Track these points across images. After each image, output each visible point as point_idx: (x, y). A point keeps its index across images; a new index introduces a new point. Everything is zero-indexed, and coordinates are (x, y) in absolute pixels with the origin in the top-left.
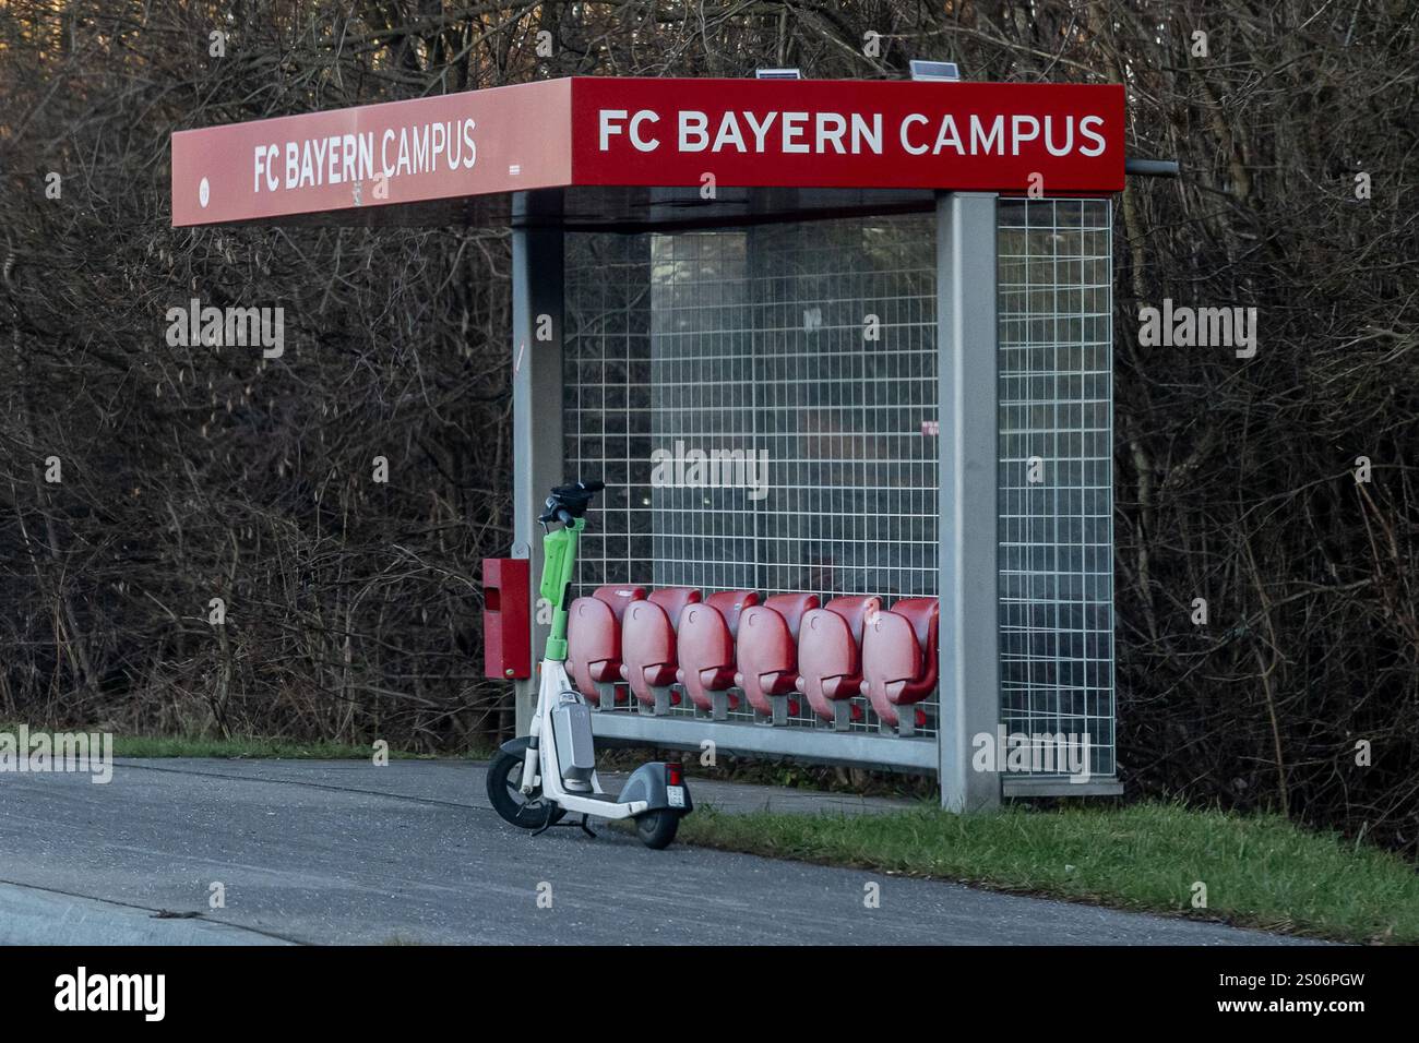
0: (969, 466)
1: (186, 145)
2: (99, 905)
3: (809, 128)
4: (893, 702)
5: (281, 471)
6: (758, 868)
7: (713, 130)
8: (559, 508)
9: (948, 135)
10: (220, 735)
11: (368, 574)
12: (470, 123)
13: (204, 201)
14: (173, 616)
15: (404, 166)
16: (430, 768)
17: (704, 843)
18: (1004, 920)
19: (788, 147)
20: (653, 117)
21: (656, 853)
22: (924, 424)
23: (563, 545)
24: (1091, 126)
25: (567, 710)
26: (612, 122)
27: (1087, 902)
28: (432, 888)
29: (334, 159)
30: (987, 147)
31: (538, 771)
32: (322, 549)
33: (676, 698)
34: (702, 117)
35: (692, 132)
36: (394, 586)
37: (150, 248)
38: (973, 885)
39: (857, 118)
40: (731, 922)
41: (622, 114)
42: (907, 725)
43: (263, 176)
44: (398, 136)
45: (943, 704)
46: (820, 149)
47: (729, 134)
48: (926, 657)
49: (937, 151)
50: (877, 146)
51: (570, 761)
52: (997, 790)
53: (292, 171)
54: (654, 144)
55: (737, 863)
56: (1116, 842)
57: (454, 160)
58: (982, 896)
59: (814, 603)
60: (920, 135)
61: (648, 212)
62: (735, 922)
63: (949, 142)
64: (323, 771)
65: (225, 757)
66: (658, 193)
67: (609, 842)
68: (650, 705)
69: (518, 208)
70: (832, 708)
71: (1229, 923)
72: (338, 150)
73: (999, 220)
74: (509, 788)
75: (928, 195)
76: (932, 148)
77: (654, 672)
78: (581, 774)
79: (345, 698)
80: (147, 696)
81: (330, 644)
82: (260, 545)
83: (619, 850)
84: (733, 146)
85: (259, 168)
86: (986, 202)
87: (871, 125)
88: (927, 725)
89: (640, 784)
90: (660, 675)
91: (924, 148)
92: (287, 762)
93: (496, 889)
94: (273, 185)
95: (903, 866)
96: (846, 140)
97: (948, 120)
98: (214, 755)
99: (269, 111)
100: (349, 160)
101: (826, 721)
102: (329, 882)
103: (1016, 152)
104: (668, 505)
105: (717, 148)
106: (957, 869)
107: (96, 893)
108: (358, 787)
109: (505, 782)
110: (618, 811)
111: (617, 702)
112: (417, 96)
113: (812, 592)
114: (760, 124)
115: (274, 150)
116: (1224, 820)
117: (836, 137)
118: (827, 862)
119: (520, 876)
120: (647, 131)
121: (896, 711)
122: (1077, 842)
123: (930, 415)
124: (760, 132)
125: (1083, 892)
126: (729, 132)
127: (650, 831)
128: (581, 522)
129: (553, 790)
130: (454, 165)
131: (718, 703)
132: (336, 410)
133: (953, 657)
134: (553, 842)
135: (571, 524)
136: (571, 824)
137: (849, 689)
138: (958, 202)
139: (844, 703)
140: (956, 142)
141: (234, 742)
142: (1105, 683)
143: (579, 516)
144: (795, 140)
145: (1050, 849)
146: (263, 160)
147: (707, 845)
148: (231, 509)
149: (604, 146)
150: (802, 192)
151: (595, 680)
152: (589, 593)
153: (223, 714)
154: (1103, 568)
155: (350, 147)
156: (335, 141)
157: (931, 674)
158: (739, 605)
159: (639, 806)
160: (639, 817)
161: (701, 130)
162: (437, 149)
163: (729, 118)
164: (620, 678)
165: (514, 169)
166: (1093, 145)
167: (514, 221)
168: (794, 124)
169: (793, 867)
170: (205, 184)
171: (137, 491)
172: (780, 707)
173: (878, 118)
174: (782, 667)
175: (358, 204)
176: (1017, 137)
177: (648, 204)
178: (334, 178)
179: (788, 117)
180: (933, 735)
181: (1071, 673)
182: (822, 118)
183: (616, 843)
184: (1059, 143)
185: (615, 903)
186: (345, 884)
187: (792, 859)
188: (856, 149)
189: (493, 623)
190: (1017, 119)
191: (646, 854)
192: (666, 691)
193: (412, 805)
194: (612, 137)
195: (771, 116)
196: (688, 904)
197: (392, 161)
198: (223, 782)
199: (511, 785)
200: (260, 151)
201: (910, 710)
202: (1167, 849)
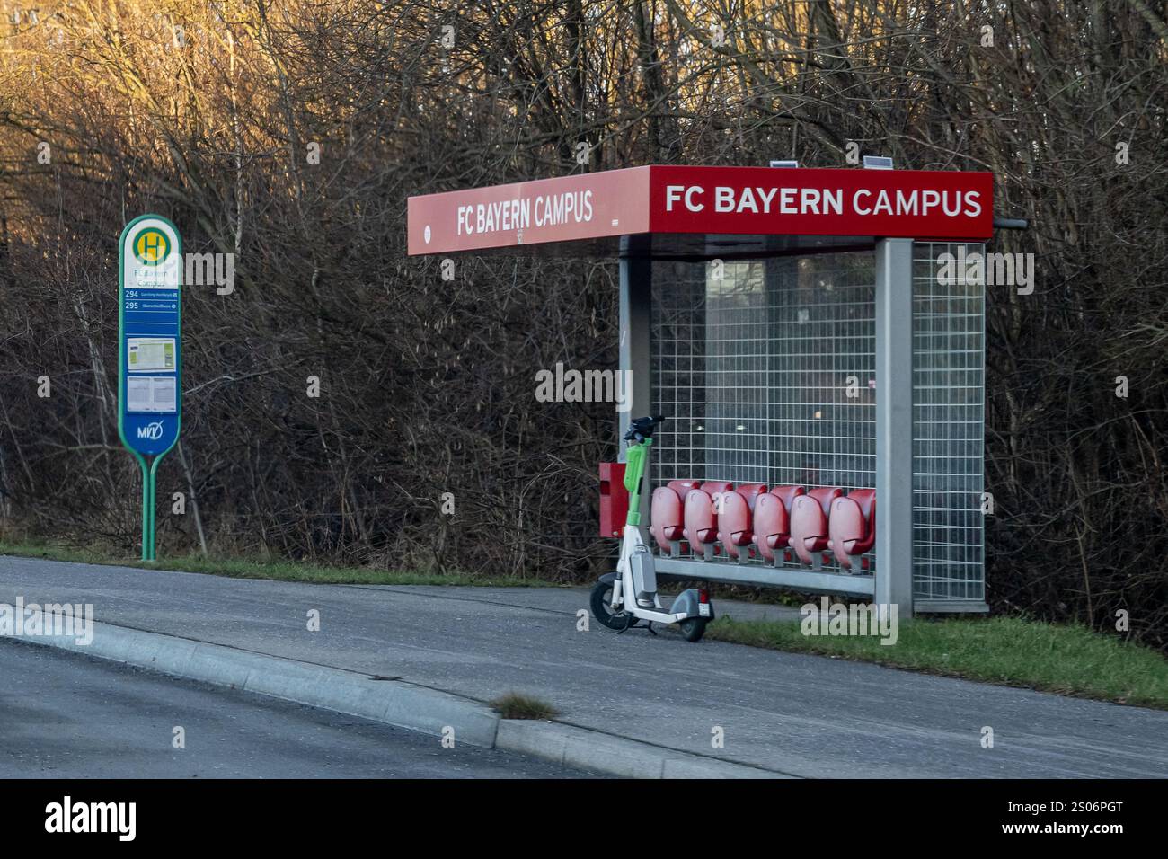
0: (894, 408)
1: (417, 206)
2: (339, 672)
3: (797, 198)
4: (848, 553)
5: (479, 408)
6: (752, 654)
7: (737, 198)
8: (636, 432)
9: (883, 203)
10: (439, 572)
11: (533, 473)
12: (589, 193)
13: (428, 240)
14: (410, 497)
15: (548, 220)
16: (567, 593)
17: (722, 638)
18: (896, 686)
19: (784, 210)
20: (700, 190)
21: (692, 644)
22: (870, 382)
23: (638, 454)
24: (972, 198)
25: (640, 556)
26: (675, 193)
27: (951, 676)
28: (547, 663)
29: (506, 215)
30: (907, 210)
31: (622, 595)
32: (507, 456)
33: (718, 551)
34: (731, 191)
35: (724, 199)
36: (550, 479)
37: (399, 268)
38: (883, 665)
39: (827, 192)
40: (725, 685)
41: (681, 189)
42: (856, 568)
43: (463, 225)
44: (545, 201)
45: (878, 555)
46: (804, 211)
47: (748, 201)
48: (868, 525)
49: (876, 212)
50: (839, 209)
51: (641, 588)
52: (910, 607)
53: (481, 222)
54: (700, 207)
55: (741, 651)
56: (976, 641)
57: (579, 216)
58: (889, 672)
59: (802, 492)
60: (864, 202)
61: (704, 249)
62: (728, 685)
63: (883, 207)
64: (498, 594)
65: (439, 585)
66: (710, 238)
67: (665, 638)
68: (701, 555)
69: (623, 245)
70: (810, 557)
71: (1034, 689)
72: (509, 209)
73: (915, 255)
74: (604, 605)
75: (870, 239)
76: (873, 209)
77: (703, 534)
78: (648, 596)
79: (519, 549)
80: (396, 547)
81: (509, 516)
82: (465, 455)
83: (669, 642)
84: (750, 209)
85: (461, 220)
86: (905, 245)
87: (835, 197)
88: (869, 568)
89: (683, 602)
90: (707, 536)
91: (868, 211)
92: (479, 589)
93: (587, 665)
94: (469, 231)
95: (841, 653)
96: (820, 205)
97: (883, 193)
98: (432, 583)
99: (475, 184)
100: (515, 216)
101: (808, 565)
102: (483, 659)
103: (925, 213)
104: (715, 431)
105: (740, 210)
106: (874, 655)
107: (339, 665)
108: (517, 604)
109: (602, 601)
110: (669, 619)
111: (682, 553)
112: (566, 175)
113: (801, 485)
114: (767, 194)
115: (470, 209)
116: (1044, 627)
117: (813, 203)
118: (796, 651)
119: (604, 658)
120: (696, 199)
121: (849, 559)
122: (953, 640)
123: (873, 377)
124: (767, 201)
125: (949, 670)
126: (747, 200)
127: (689, 631)
128: (649, 441)
129: (630, 606)
130: (578, 219)
131: (742, 553)
132: (512, 371)
133: (883, 526)
134: (629, 638)
135: (642, 441)
136: (644, 627)
137: (821, 545)
138: (888, 245)
139: (817, 554)
140: (888, 206)
141: (447, 576)
142: (978, 542)
143: (648, 436)
144: (789, 205)
145: (935, 644)
146: (463, 215)
147: (725, 640)
148: (449, 430)
149: (669, 208)
150: (800, 238)
151: (667, 538)
152: (665, 484)
153: (441, 558)
154: (977, 471)
155: (516, 208)
156: (507, 204)
157: (871, 536)
158: (756, 493)
159: (682, 616)
160: (682, 622)
161: (730, 198)
162: (569, 209)
163: (747, 192)
164: (683, 537)
165: (615, 222)
166: (973, 209)
167: (621, 254)
168: (788, 195)
169: (774, 653)
170: (428, 229)
171: (392, 420)
172: (779, 556)
173: (840, 192)
174: (780, 531)
175: (520, 243)
176: (926, 204)
177: (704, 243)
178: (506, 227)
179: (784, 191)
180: (872, 574)
181: (957, 536)
182: (805, 192)
183: (669, 639)
184: (952, 208)
185: (658, 674)
186: (493, 660)
187: (776, 649)
188: (826, 211)
189: (606, 503)
190: (925, 193)
191: (685, 645)
192: (711, 546)
193: (546, 614)
194: (674, 203)
195: (774, 191)
196: (703, 675)
197: (541, 216)
198: (435, 600)
199: (606, 602)
200: (462, 209)
201: (858, 559)
202: (1008, 644)
